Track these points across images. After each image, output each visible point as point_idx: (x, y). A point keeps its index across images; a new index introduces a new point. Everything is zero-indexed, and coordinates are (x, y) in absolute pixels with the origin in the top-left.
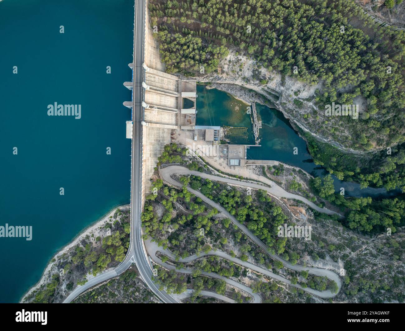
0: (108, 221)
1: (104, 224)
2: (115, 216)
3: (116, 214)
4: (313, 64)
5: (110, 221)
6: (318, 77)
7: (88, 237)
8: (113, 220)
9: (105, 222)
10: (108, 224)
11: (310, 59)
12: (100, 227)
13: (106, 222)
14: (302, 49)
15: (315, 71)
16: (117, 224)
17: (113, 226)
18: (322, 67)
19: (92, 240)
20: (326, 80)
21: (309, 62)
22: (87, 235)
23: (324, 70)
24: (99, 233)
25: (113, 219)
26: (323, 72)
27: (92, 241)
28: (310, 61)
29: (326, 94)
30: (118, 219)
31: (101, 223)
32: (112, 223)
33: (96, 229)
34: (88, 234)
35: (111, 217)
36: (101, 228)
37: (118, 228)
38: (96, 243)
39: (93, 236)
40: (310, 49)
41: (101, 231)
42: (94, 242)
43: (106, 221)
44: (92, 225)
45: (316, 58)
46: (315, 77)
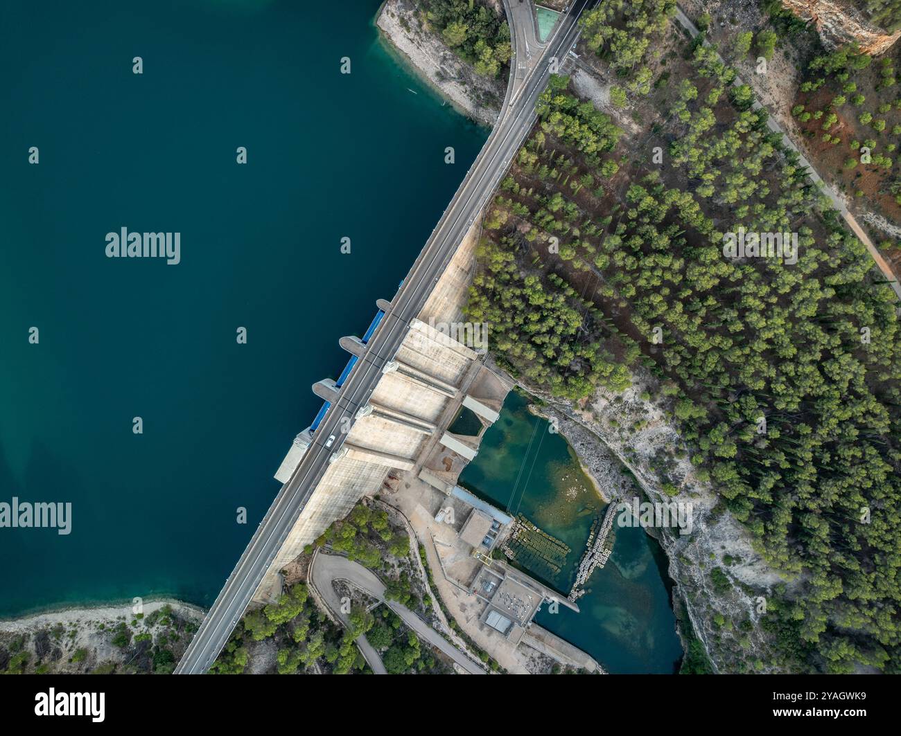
0: (129, 621)
1: (115, 620)
2: (150, 622)
3: (156, 614)
4: (811, 537)
5: (134, 623)
6: (804, 567)
7: (59, 631)
8: (143, 627)
9: (119, 618)
10: (123, 626)
11: (811, 522)
12: (102, 621)
13: (122, 621)
14: (805, 490)
15: (805, 551)
16: (145, 643)
17: (133, 641)
18: (829, 557)
19: (65, 644)
20: (821, 588)
21: (804, 525)
22: (60, 624)
23: (829, 565)
24: (91, 637)
25: (141, 622)
26: (824, 566)
27: (64, 649)
28: (807, 523)
29: (799, 615)
30: (154, 631)
31: (109, 614)
32: (136, 632)
33: (89, 623)
34: (66, 623)
35: (140, 616)
36: (102, 627)
37: (142, 653)
38: (70, 661)
39: (73, 635)
40: (823, 500)
41: (98, 634)
42: (66, 655)
43: (124, 618)
44: (86, 606)
45: (825, 531)
46: (799, 566)
